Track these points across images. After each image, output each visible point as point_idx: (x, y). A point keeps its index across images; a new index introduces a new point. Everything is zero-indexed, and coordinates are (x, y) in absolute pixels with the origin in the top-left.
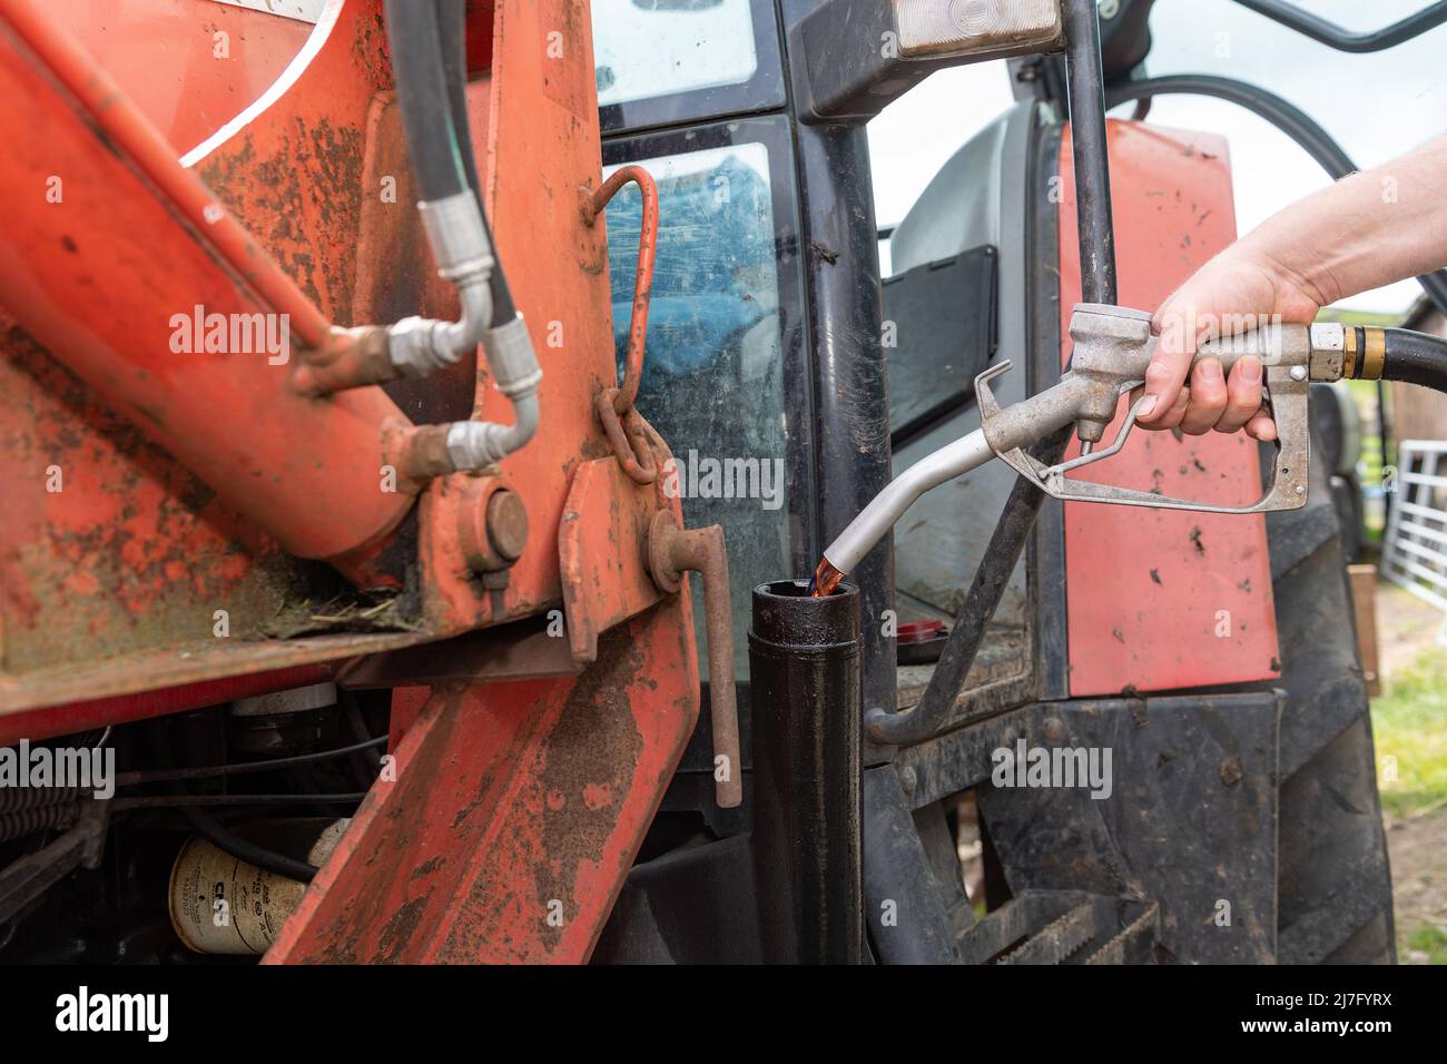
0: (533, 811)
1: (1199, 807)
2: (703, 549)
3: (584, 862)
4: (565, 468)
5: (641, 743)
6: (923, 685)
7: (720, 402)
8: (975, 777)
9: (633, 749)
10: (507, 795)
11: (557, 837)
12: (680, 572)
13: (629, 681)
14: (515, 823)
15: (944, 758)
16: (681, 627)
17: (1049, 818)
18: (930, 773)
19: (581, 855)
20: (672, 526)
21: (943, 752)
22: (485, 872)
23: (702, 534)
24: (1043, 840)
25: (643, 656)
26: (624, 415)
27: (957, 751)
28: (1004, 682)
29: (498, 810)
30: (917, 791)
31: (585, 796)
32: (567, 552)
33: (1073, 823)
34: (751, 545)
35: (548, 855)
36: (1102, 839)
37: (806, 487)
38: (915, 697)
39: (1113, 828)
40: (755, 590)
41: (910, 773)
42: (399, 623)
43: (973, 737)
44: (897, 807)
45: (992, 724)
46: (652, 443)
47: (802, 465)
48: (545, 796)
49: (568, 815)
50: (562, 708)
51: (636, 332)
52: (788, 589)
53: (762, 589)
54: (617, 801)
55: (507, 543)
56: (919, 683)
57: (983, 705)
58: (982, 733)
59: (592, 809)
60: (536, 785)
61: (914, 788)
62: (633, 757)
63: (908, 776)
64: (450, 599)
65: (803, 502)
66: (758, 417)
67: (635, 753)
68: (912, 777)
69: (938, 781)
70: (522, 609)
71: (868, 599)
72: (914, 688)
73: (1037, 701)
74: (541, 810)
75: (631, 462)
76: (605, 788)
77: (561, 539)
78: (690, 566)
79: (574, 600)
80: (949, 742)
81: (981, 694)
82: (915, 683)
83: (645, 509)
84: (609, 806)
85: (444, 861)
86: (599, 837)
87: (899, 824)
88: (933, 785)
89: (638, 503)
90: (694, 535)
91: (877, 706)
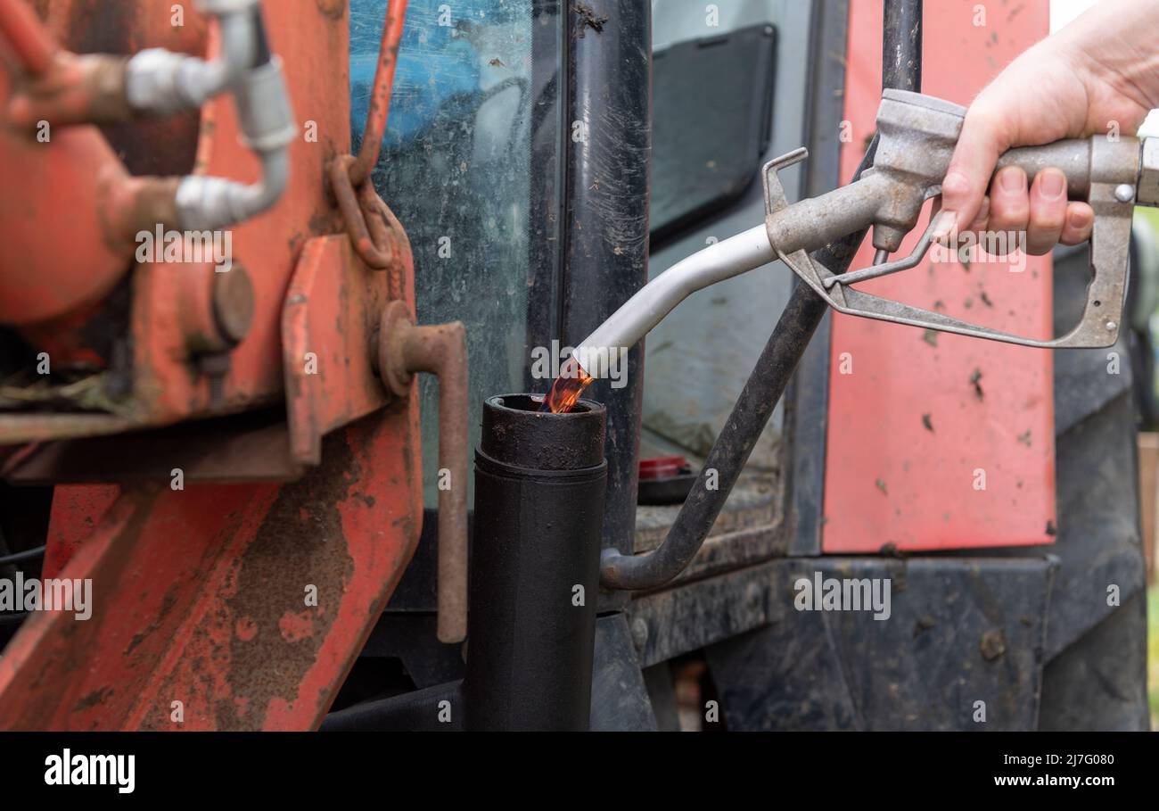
0: (218, 641)
1: (954, 683)
2: (441, 348)
3: (276, 701)
4: (291, 243)
5: (352, 568)
6: (663, 528)
7: (455, 183)
8: (712, 637)
9: (342, 573)
10: (189, 621)
11: (245, 672)
12: (411, 373)
13: (342, 496)
14: (196, 653)
15: (679, 612)
16: (407, 437)
17: (789, 689)
18: (663, 628)
19: (272, 693)
20: (405, 321)
21: (678, 606)
22: (156, 709)
23: (441, 332)
24: (780, 712)
25: (360, 468)
26: (359, 188)
27: (694, 606)
28: (750, 531)
29: (177, 638)
30: (647, 646)
31: (281, 625)
32: (294, 338)
33: (815, 695)
34: (480, 353)
35: (233, 692)
36: (846, 714)
37: (549, 290)
38: (652, 541)
39: (860, 703)
40: (487, 402)
41: (640, 626)
42: (106, 403)
43: (712, 592)
44: (626, 661)
45: (734, 577)
46: (387, 223)
47: (546, 265)
48: (233, 624)
49: (260, 648)
50: (260, 524)
51: (380, 91)
52: (524, 403)
53: (495, 402)
54: (319, 632)
55: (233, 322)
56: (658, 525)
57: (726, 556)
58: (723, 587)
59: (289, 640)
60: (223, 611)
61: (644, 643)
62: (340, 582)
63: (638, 629)
64: (164, 380)
65: (543, 306)
66: (499, 204)
67: (344, 578)
68: (643, 631)
69: (671, 637)
70: (239, 402)
71: (611, 423)
72: (651, 530)
73: (785, 556)
74: (228, 639)
75: (365, 242)
76: (305, 618)
77: (286, 324)
78: (424, 366)
79: (298, 394)
80: (686, 594)
81: (725, 544)
82: (653, 525)
83: (376, 299)
84: (310, 638)
85: (111, 693)
86: (295, 673)
87: (628, 682)
88: (665, 641)
89: (369, 291)
90: (431, 331)
91: (612, 546)
